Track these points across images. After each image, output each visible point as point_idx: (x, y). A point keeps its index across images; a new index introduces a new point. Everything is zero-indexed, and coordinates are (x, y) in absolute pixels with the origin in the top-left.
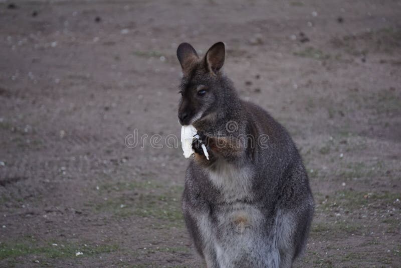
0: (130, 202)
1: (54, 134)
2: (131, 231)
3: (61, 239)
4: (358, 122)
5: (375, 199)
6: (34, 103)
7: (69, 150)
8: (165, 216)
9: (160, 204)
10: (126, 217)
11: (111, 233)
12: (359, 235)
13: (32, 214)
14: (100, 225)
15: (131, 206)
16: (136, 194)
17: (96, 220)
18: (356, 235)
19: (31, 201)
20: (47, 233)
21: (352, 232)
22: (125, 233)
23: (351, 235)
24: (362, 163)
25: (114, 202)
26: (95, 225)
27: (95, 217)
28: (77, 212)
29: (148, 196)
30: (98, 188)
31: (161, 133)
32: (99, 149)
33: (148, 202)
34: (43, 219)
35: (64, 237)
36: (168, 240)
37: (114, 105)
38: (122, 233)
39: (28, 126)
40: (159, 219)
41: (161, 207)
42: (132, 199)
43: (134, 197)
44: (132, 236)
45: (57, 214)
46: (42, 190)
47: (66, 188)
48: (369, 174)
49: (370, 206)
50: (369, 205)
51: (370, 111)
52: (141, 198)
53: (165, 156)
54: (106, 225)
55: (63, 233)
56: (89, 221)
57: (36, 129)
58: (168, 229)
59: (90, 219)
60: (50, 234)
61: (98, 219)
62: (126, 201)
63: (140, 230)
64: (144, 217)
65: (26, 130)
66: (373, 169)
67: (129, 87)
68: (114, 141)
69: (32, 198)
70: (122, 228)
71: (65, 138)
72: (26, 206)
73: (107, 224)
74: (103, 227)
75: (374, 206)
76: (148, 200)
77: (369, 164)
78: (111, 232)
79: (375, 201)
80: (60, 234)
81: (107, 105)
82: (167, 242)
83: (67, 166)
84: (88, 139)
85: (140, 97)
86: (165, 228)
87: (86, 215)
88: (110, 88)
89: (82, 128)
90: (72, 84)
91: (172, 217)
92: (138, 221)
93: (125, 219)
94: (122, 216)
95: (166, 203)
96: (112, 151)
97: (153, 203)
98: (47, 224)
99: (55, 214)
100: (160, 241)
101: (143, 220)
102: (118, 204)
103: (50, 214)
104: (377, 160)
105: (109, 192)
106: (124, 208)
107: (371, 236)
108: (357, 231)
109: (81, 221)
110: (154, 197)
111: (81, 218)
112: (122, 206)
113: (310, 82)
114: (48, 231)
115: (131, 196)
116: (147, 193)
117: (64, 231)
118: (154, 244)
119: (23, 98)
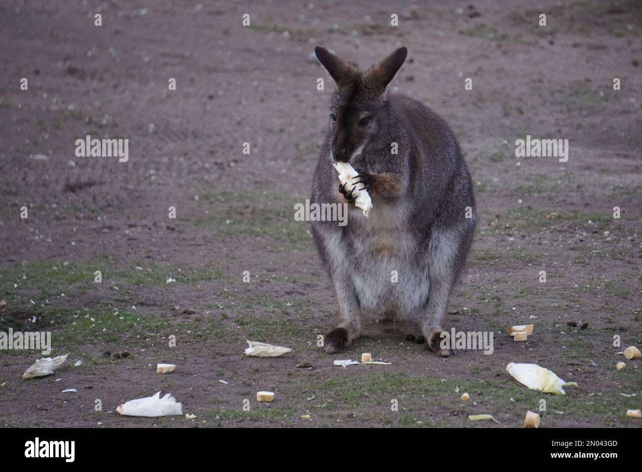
0: (239, 217)
1: (140, 128)
2: (239, 253)
3: (147, 261)
4: (541, 122)
5: (561, 220)
6: (115, 87)
7: (160, 149)
8: (284, 235)
9: (278, 220)
10: (233, 236)
11: (213, 256)
12: (538, 265)
13: (110, 228)
14: (199, 245)
15: (240, 222)
16: (247, 207)
17: (194, 239)
18: (534, 265)
19: (110, 213)
20: (129, 253)
21: (530, 261)
22: (232, 256)
23: (527, 265)
24: (545, 174)
25: (218, 216)
26: (192, 245)
27: (192, 235)
28: (168, 228)
29: (263, 210)
30: (197, 198)
31: (282, 131)
32: (199, 148)
33: (263, 217)
34: (125, 235)
35: (151, 259)
36: (287, 266)
37: (221, 93)
38: (227, 256)
39: (107, 116)
40: (277, 239)
41: (279, 224)
42: (241, 214)
43: (243, 211)
44: (240, 260)
45: (143, 229)
46: (124, 198)
47: (156, 198)
48: (553, 189)
49: (554, 229)
50: (553, 227)
51: (558, 108)
52: (253, 212)
53: (286, 160)
54: (206, 245)
55: (150, 254)
56: (184, 239)
57: (118, 120)
58: (288, 252)
59: (186, 237)
60: (133, 255)
61: (196, 237)
62: (234, 216)
63: (251, 253)
64: (257, 236)
65: (104, 122)
66: (560, 182)
67: (240, 70)
68: (219, 140)
69: (110, 209)
70: (227, 249)
71: (155, 133)
72: (103, 219)
73: (208, 244)
74: (202, 247)
75: (559, 229)
76: (263, 215)
77: (554, 175)
78: (213, 254)
79: (561, 222)
80: (146, 255)
81: (211, 92)
82: (286, 269)
83: (157, 169)
84: (186, 136)
85: (256, 83)
86: (284, 251)
87: (180, 232)
88: (216, 70)
89: (179, 120)
90: (166, 64)
91: (293, 237)
92: (248, 241)
93: (231, 238)
94: (229, 234)
95: (286, 220)
96: (217, 152)
97: (268, 219)
98: (130, 241)
99: (140, 229)
100: (276, 267)
101: (255, 241)
102: (223, 220)
103: (133, 229)
104: (565, 171)
105: (211, 203)
106: (230, 224)
107: (553, 267)
108: (536, 260)
109: (174, 239)
110: (271, 211)
111: (174, 235)
112: (228, 222)
113: (480, 69)
114: (130, 251)
115: (239, 210)
116: (261, 206)
117: (151, 251)
118: (268, 270)
119: (101, 80)
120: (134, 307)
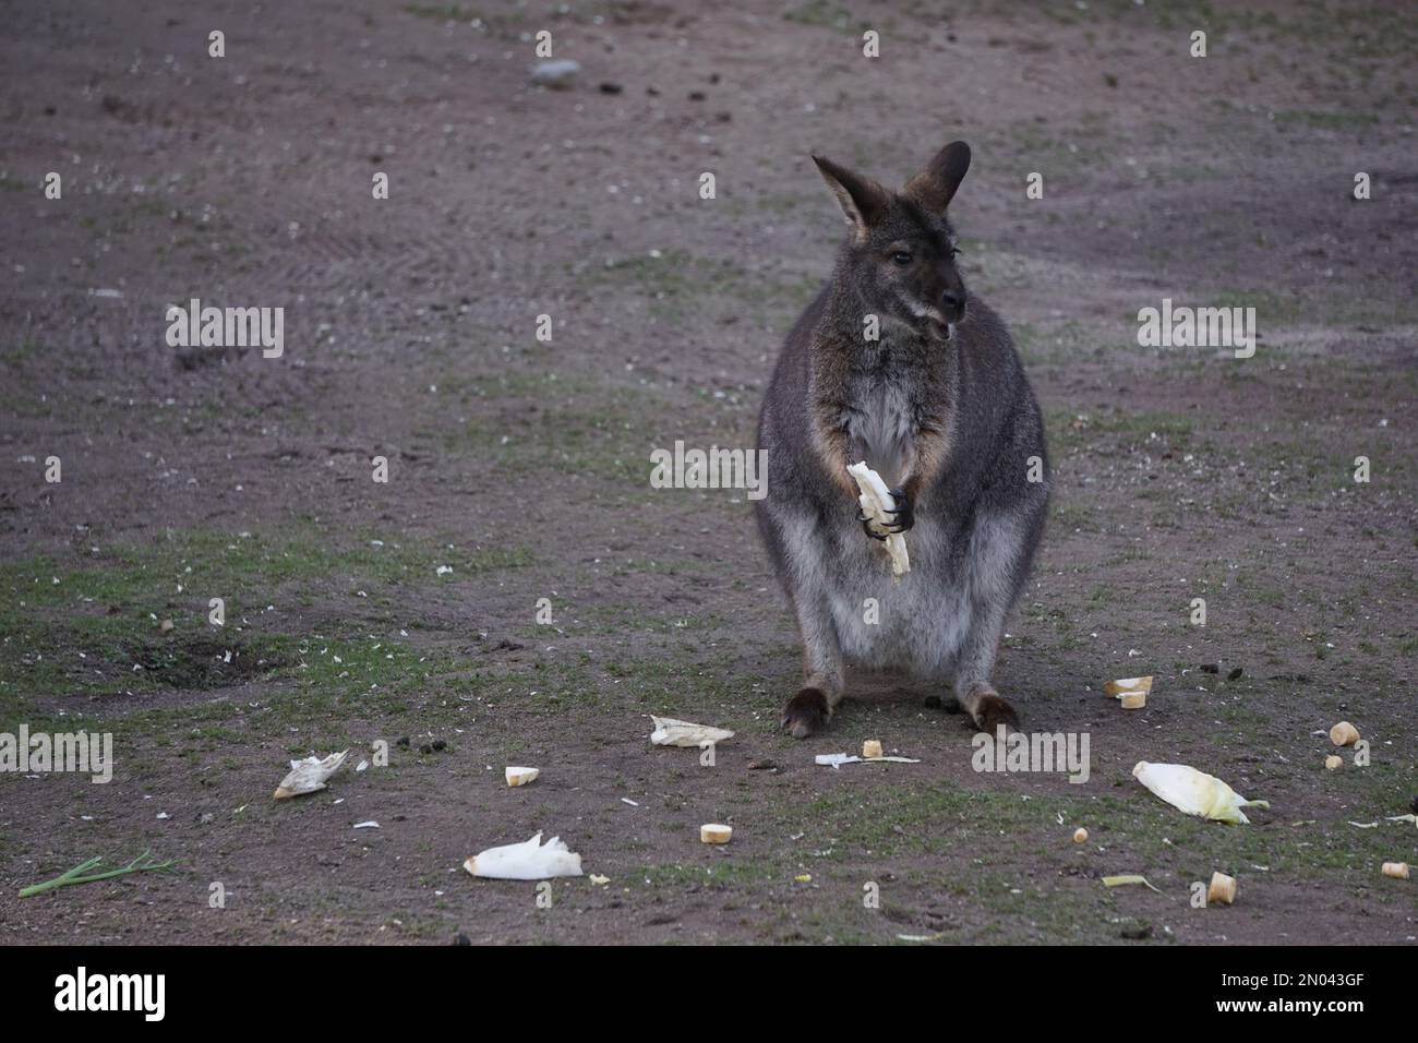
0: (522, 431)
1: (274, 231)
2: (549, 510)
3: (384, 526)
4: (983, 209)
5: (1101, 432)
6: (195, 137)
7: (320, 274)
8: (620, 471)
9: (594, 436)
10: (527, 472)
11: (501, 516)
12: (1092, 531)
13: (295, 454)
14: (471, 493)
15: (526, 440)
16: (533, 410)
17: (458, 479)
18: (1086, 530)
19: (279, 418)
20: (348, 510)
21: (1077, 524)
22: (537, 516)
23: (1073, 532)
24: (1029, 325)
25: (484, 428)
26: (457, 493)
27: (452, 472)
28: (404, 456)
29: (564, 417)
30: (433, 389)
31: (531, 235)
32: (390, 272)
33: (565, 430)
34: (328, 472)
35: (391, 523)
36: (646, 539)
37: (389, 149)
38: (528, 515)
39: (208, 208)
40: (607, 479)
41: (598, 444)
42: (526, 423)
43: (529, 417)
44: (556, 524)
45: (359, 459)
46: (298, 388)
47: (358, 388)
48: (1055, 356)
49: (1093, 450)
50: (1089, 447)
51: (1004, 179)
52: (546, 419)
53: (555, 296)
54: (483, 492)
55: (388, 512)
56: (442, 481)
57: (229, 214)
58: (637, 508)
59: (443, 476)
60: (354, 514)
61: (461, 476)
62: (512, 428)
63: (569, 508)
64: (570, 472)
65: (206, 218)
66: (1059, 341)
67: (414, 101)
68: (424, 255)
69: (280, 410)
70: (525, 501)
71: (302, 240)
72: (272, 432)
73: (488, 490)
74: (478, 497)
75: (1101, 450)
76: (566, 425)
77: (1045, 328)
78: (501, 511)
79: (1102, 436)
80: (380, 514)
81: (372, 148)
82: (646, 544)
83: (332, 320)
84: (359, 247)
85: (448, 128)
86: (629, 504)
87: (430, 465)
88: (367, 101)
89: (339, 214)
90: (276, 90)
91: (637, 475)
92: (557, 483)
93: (525, 477)
94: (518, 470)
95: (609, 436)
96: (425, 280)
97: (577, 433)
98: (343, 485)
99: (353, 458)
100: (627, 541)
101: (569, 481)
102: (495, 435)
103: (338, 456)
104: (1063, 317)
105: (464, 401)
106: (508, 444)
107: (1121, 535)
108: (1087, 522)
109: (423, 480)
110: (578, 418)
111: (420, 472)
112: (505, 440)
114: (349, 505)
115: (520, 415)
116: (558, 408)
117: (388, 505)
118: (614, 548)
119: (167, 124)
120: (403, 633)
